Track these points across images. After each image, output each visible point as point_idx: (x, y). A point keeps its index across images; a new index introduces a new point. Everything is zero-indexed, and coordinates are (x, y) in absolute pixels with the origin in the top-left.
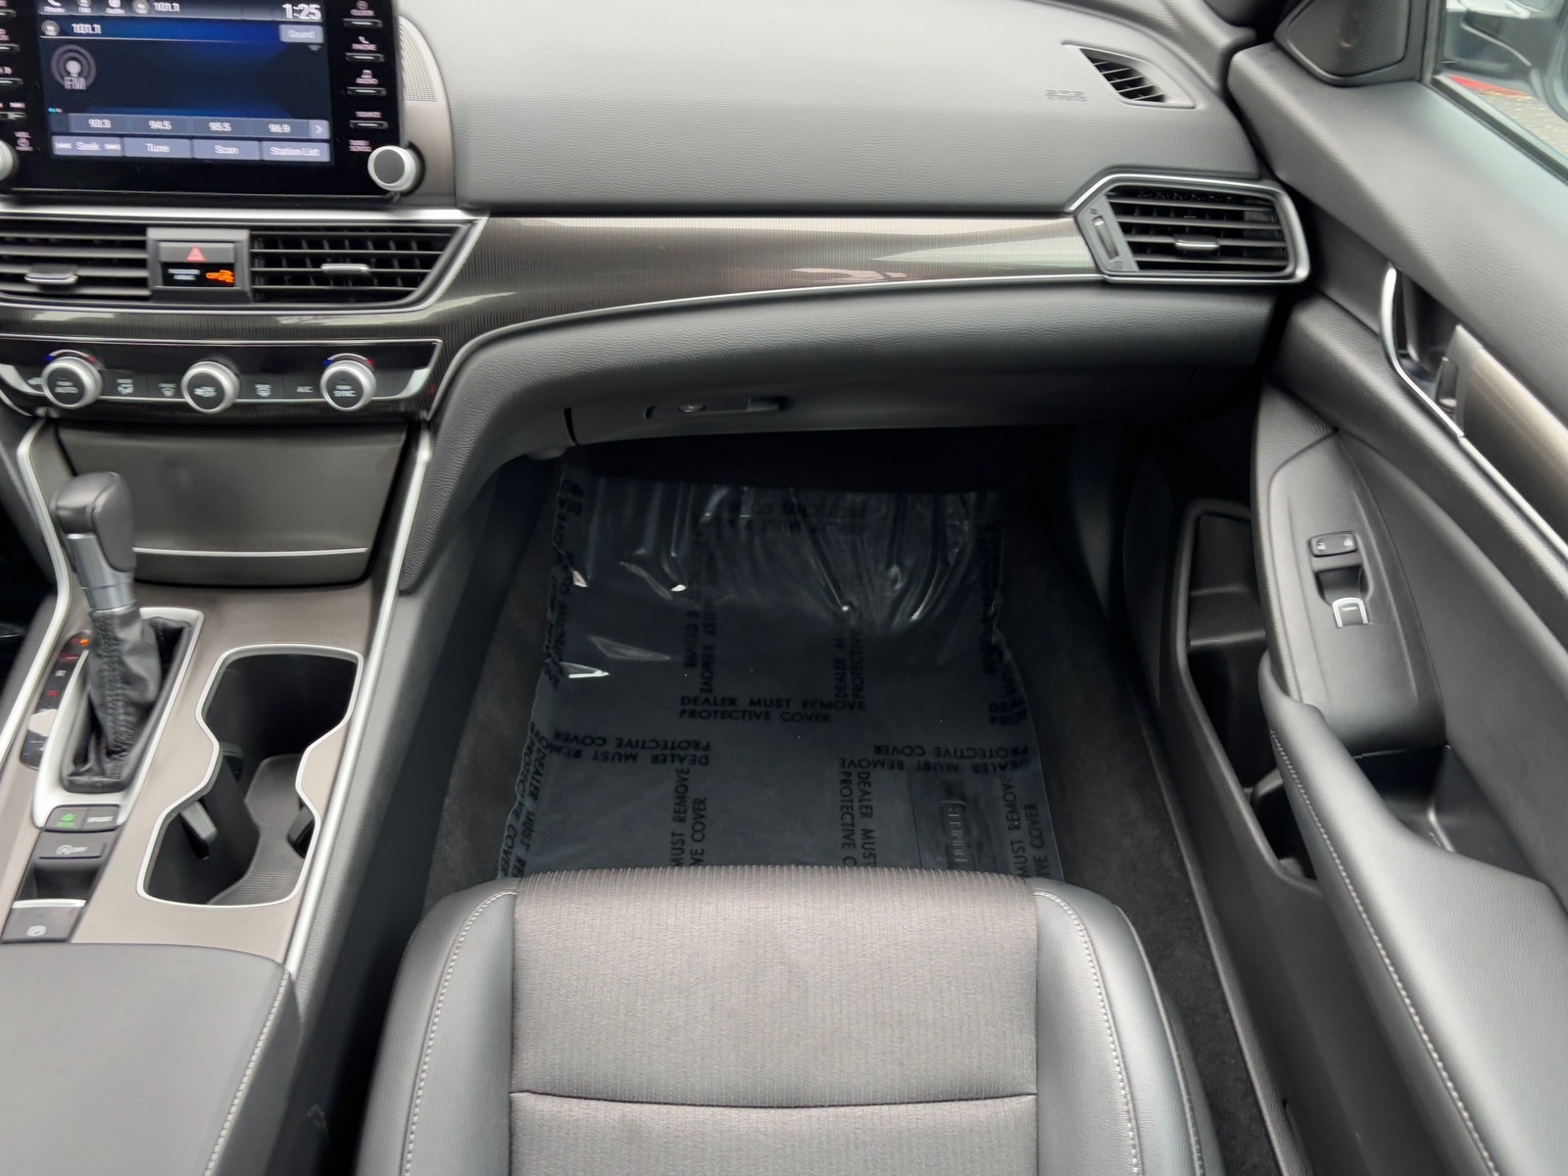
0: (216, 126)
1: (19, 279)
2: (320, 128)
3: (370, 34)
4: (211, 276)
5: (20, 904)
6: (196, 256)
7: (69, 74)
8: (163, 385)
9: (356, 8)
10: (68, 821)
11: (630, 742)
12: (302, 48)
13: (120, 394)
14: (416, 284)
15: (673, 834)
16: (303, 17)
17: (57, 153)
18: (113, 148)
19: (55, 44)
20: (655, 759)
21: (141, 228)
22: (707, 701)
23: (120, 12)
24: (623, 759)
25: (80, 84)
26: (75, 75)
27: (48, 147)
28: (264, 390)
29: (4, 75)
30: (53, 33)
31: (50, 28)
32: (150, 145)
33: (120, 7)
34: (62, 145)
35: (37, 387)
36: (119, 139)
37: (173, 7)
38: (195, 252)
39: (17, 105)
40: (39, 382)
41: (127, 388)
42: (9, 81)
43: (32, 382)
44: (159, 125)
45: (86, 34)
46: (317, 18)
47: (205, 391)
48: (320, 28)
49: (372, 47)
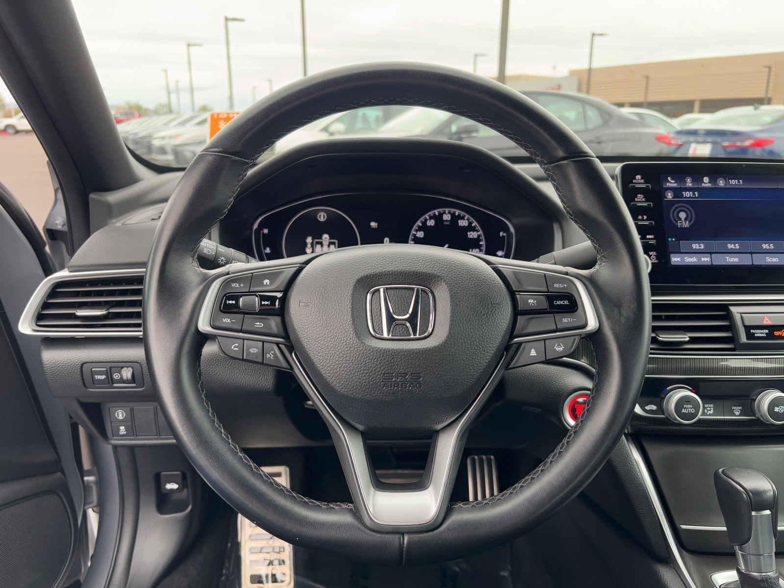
0: (765, 246)
1: (652, 339)
4: (777, 333)
6: (767, 321)
7: (680, 219)
8: (735, 408)
13: (707, 416)
18: (705, 260)
19: (671, 203)
21: (724, 307)
23: (709, 185)
25: (686, 225)
26: (683, 219)
27: (668, 260)
29: (643, 220)
30: (671, 197)
31: (669, 194)
32: (727, 258)
33: (709, 183)
34: (676, 259)
35: (651, 412)
36: (709, 255)
37: (739, 182)
38: (766, 319)
39: (650, 237)
40: (654, 408)
41: (710, 410)
42: (647, 223)
43: (648, 408)
44: (733, 246)
45: (690, 197)
47: (780, 409)
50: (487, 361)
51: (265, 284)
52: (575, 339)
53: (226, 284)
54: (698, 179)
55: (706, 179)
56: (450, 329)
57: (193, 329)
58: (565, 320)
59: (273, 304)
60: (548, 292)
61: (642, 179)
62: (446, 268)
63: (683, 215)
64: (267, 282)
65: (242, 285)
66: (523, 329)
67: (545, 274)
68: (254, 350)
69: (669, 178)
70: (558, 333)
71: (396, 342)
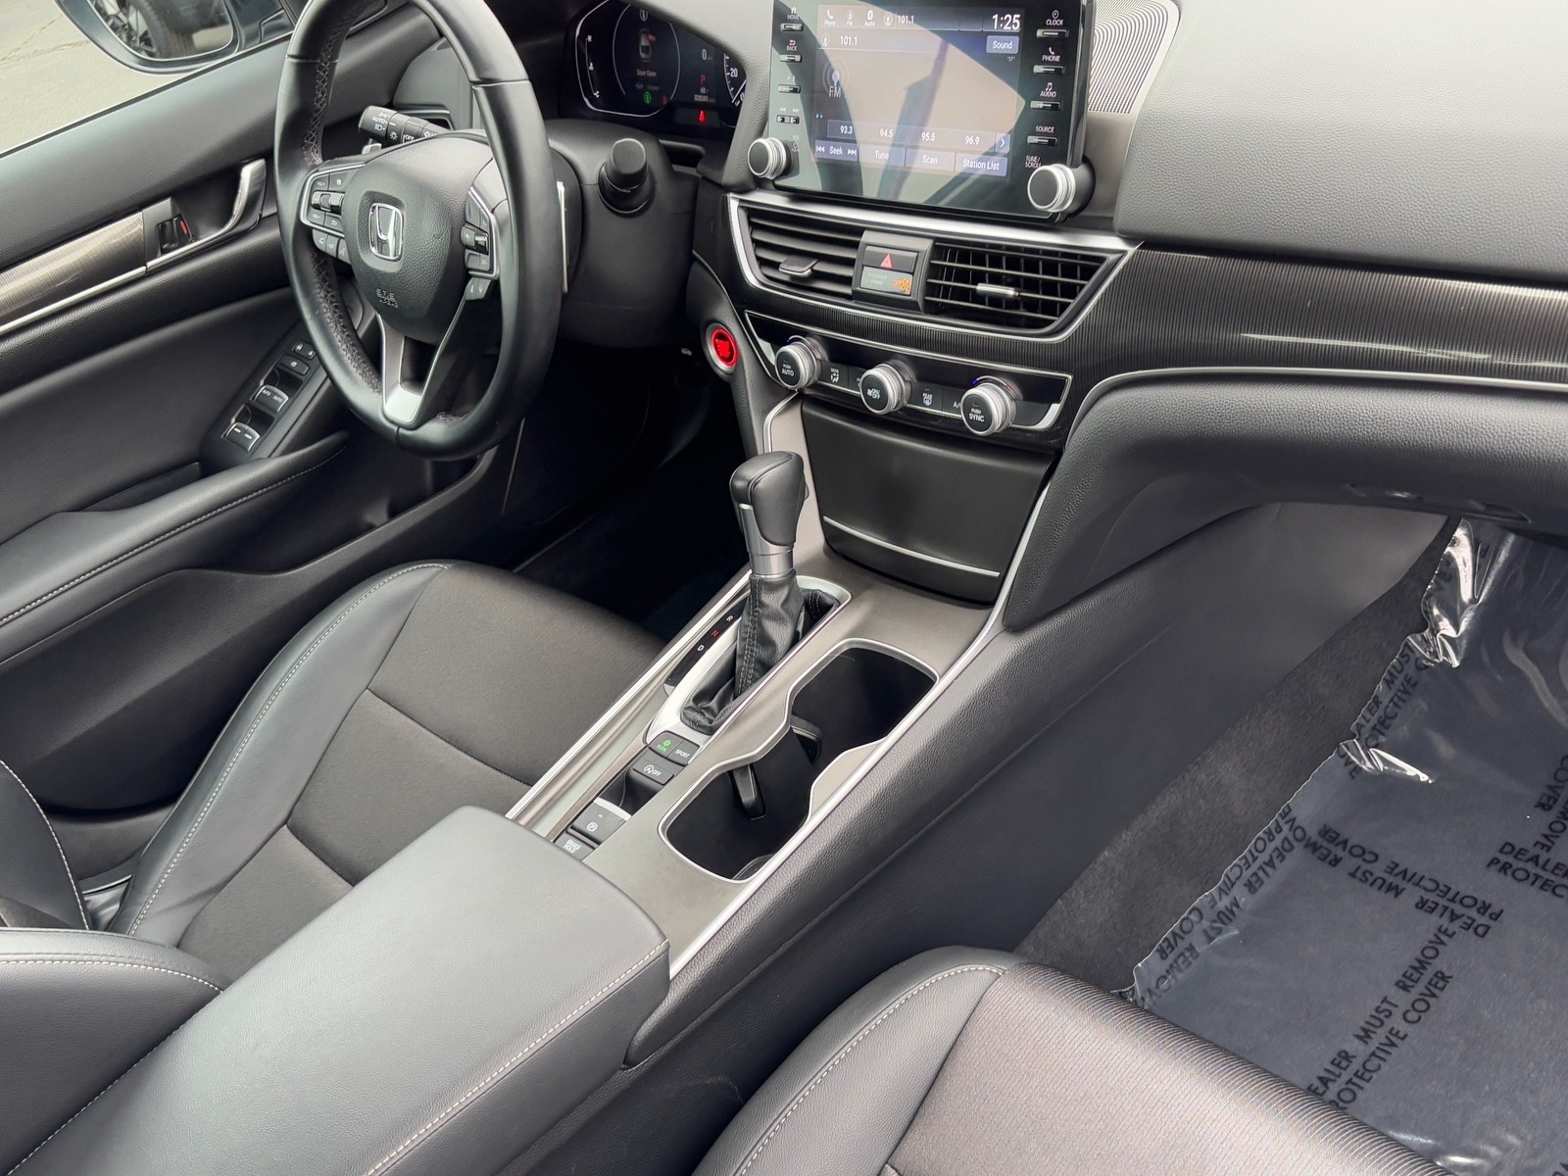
0: (926, 137)
1: (780, 267)
2: (1004, 142)
3: (1058, 44)
5: (600, 801)
6: (887, 262)
7: (832, 83)
9: (1049, 17)
10: (666, 746)
11: (1405, 872)
12: (1001, 59)
13: (830, 382)
14: (1057, 314)
15: (1385, 1000)
16: (1006, 28)
17: (815, 155)
18: (852, 153)
20: (1421, 905)
21: (859, 231)
22: (1535, 859)
23: (872, 25)
24: (1384, 888)
25: (838, 93)
26: (836, 84)
28: (926, 398)
30: (826, 45)
31: (825, 39)
32: (877, 152)
33: (873, 20)
34: (820, 149)
37: (910, 20)
38: (888, 258)
41: (837, 377)
44: (886, 134)
45: (848, 46)
46: (1016, 29)
47: (874, 393)
48: (1017, 39)
49: (1057, 58)
53: (314, 182)
55: (871, 14)
57: (298, 220)
63: (836, 77)
64: (339, 182)
65: (324, 184)
68: (331, 246)
69: (828, 11)
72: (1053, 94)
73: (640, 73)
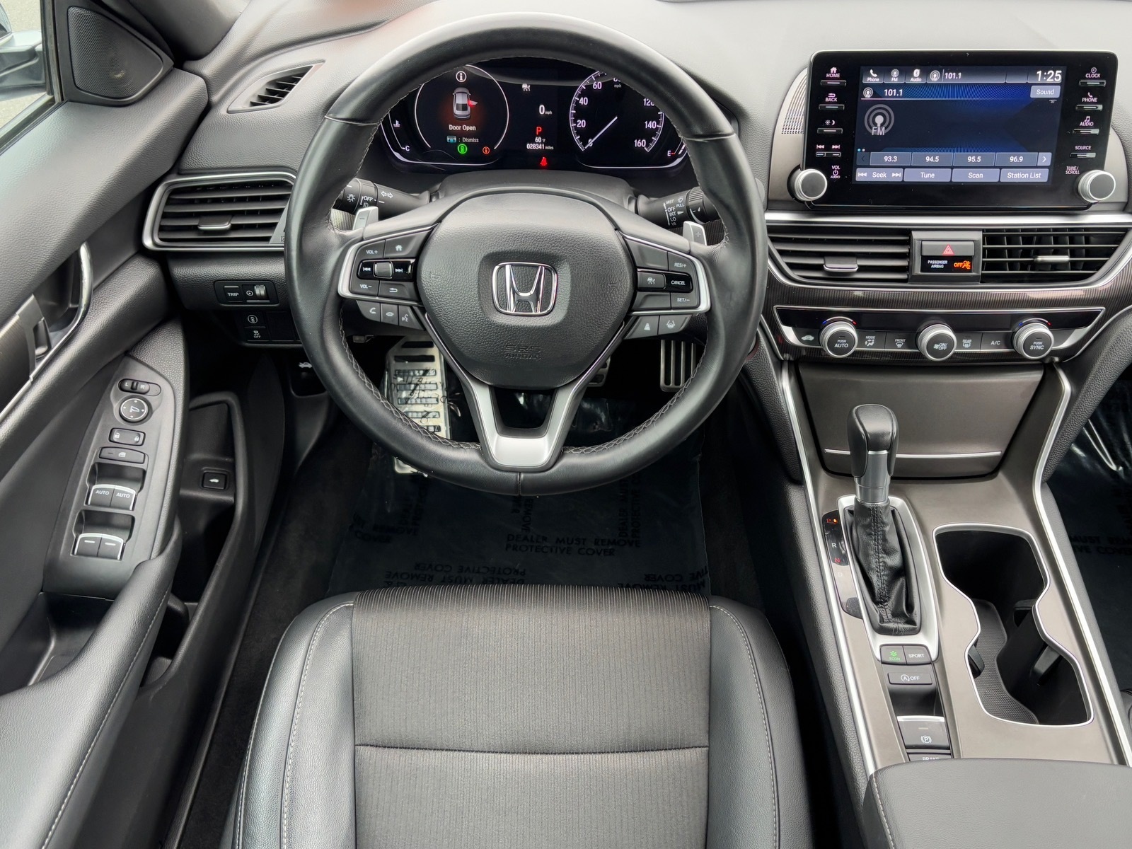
0: (971, 159)
1: (819, 268)
2: (1045, 158)
3: (1095, 91)
4: (957, 265)
5: (899, 719)
6: (948, 252)
7: (876, 125)
8: (898, 340)
9: (1089, 72)
10: (894, 656)
12: (1045, 101)
13: (866, 347)
14: (1098, 269)
16: (1049, 80)
17: (857, 179)
18: (896, 176)
19: (870, 103)
21: (906, 232)
23: (918, 80)
25: (882, 132)
26: (879, 125)
27: (853, 174)
28: (967, 343)
29: (830, 126)
30: (869, 96)
31: (868, 92)
32: (922, 173)
33: (919, 77)
34: (862, 175)
35: (808, 342)
36: (902, 169)
37: (957, 75)
38: (948, 248)
39: (836, 147)
40: (811, 338)
41: (871, 342)
42: (834, 131)
43: (804, 338)
44: (932, 160)
45: (892, 96)
46: (1059, 80)
47: (943, 346)
48: (1059, 87)
49: (1095, 100)
50: (602, 336)
51: (397, 250)
52: (686, 318)
53: (362, 250)
54: (906, 72)
55: (917, 72)
56: (569, 309)
57: (333, 293)
58: (679, 300)
59: (406, 269)
60: (668, 271)
61: (837, 72)
62: (569, 247)
63: (879, 120)
64: (399, 247)
65: (376, 252)
66: (641, 304)
67: (668, 251)
68: (390, 314)
69: (871, 71)
70: (672, 311)
71: (519, 318)
72: (1091, 124)
73: (452, 127)
